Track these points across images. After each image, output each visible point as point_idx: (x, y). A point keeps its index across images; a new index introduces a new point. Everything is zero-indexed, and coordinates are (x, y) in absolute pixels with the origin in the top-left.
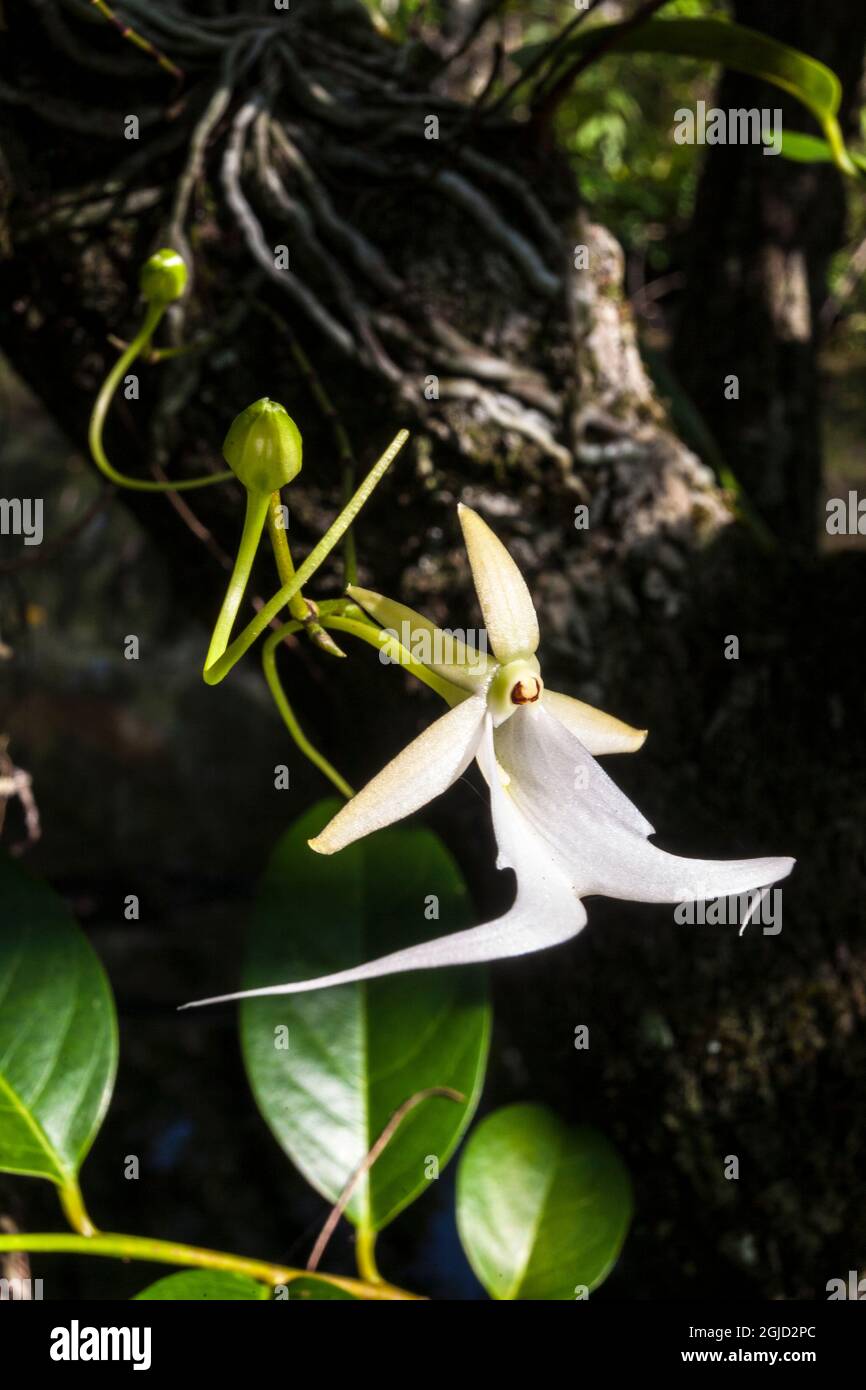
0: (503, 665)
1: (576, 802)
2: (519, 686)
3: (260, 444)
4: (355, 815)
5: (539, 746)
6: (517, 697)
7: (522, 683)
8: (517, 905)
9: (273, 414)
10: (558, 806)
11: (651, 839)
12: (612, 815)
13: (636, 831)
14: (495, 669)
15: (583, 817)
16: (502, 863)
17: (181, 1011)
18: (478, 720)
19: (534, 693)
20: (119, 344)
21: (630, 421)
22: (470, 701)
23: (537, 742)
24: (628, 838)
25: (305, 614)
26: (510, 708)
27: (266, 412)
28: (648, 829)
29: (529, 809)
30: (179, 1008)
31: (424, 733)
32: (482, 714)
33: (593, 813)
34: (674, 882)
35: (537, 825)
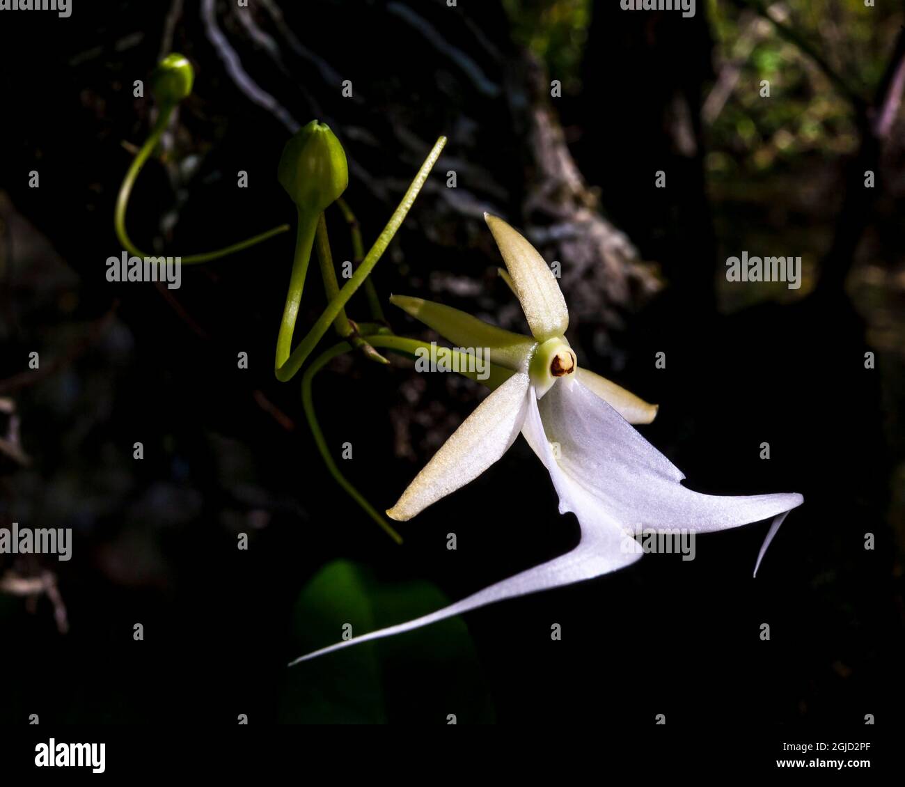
0: (541, 343)
1: (615, 459)
2: (557, 359)
3: (312, 162)
4: (425, 484)
5: (576, 415)
6: (557, 369)
7: (560, 357)
8: (584, 539)
9: (324, 133)
10: (599, 464)
11: (683, 482)
12: (647, 467)
13: (670, 477)
14: (534, 347)
15: (623, 470)
16: (563, 509)
17: (292, 667)
18: (523, 394)
19: (570, 366)
20: (131, 148)
21: (567, 207)
22: (515, 377)
23: (574, 412)
24: (664, 484)
25: (349, 330)
26: (550, 380)
27: (317, 131)
28: (679, 475)
29: (573, 471)
30: (290, 664)
31: (478, 408)
32: (526, 389)
33: (631, 467)
34: (710, 515)
35: (582, 482)
